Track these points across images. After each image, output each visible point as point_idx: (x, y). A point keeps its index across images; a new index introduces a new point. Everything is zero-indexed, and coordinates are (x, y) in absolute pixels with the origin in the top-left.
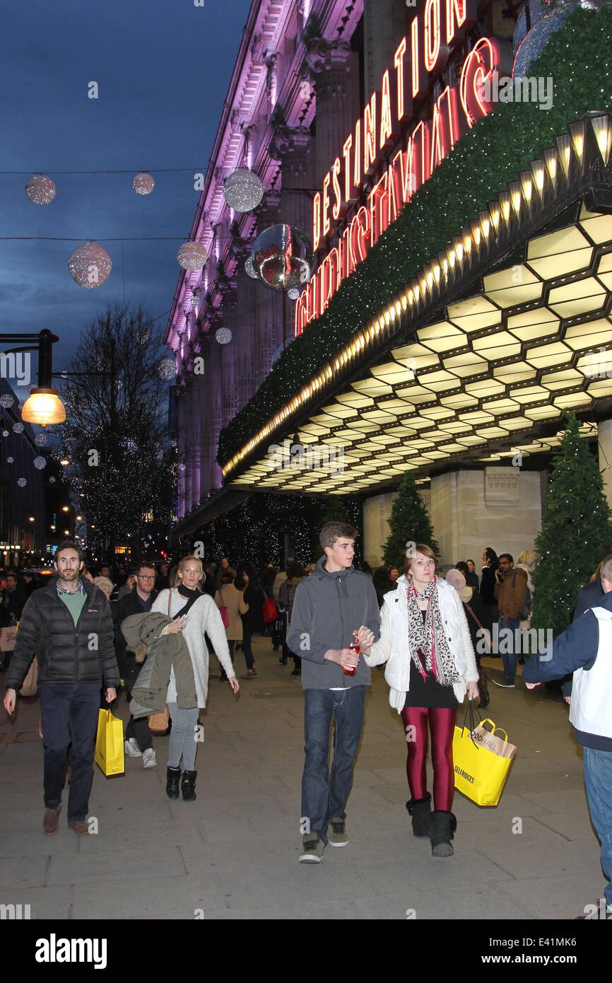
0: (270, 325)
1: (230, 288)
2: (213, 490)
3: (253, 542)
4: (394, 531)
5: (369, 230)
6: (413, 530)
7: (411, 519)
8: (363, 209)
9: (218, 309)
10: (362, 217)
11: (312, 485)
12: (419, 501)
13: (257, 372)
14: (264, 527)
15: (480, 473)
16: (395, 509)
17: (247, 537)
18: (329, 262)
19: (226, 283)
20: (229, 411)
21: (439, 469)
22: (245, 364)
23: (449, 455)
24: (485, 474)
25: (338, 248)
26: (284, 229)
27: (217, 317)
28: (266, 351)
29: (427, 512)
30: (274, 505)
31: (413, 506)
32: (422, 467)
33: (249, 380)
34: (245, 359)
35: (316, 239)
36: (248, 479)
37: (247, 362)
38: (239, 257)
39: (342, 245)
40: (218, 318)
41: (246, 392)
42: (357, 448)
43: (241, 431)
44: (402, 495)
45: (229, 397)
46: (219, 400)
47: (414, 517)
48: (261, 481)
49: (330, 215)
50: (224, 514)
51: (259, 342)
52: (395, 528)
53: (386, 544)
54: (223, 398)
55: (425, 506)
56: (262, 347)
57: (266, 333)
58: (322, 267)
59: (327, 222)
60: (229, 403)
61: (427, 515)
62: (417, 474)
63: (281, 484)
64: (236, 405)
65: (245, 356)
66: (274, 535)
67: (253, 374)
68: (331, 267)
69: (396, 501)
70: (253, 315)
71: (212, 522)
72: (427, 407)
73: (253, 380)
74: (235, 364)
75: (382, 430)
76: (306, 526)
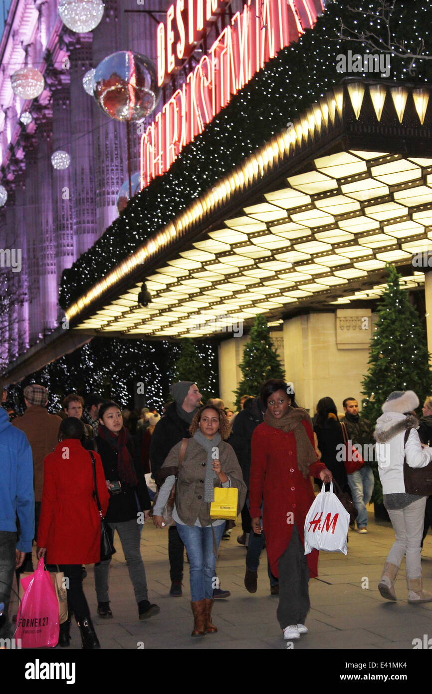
0: (111, 136)
1: (60, 83)
2: (45, 329)
3: (98, 391)
4: (246, 376)
5: (211, 83)
6: (264, 374)
7: (262, 364)
8: (205, 59)
9: (46, 107)
10: (205, 67)
11: (162, 329)
12: (271, 345)
13: (98, 191)
14: (111, 373)
15: (330, 316)
16: (246, 354)
17: (90, 385)
18: (173, 104)
19: (56, 77)
20: (64, 234)
21: (290, 313)
22: (82, 178)
23: (296, 300)
24: (336, 317)
25: (182, 90)
26: (127, 57)
27: (44, 116)
28: (107, 166)
29: (278, 356)
30: (121, 348)
31: (265, 350)
32: (273, 311)
33: (88, 199)
34: (82, 173)
35: (161, 73)
36: (93, 323)
37: (85, 178)
38: (71, 48)
39: (186, 90)
40: (47, 118)
41: (84, 213)
42: (204, 295)
43: (86, 275)
44: (253, 339)
45: (63, 218)
46: (50, 220)
47: (265, 361)
48: (108, 325)
49: (174, 51)
50: (62, 358)
51: (99, 156)
52: (246, 372)
53: (237, 389)
54: (56, 219)
55: (276, 350)
56: (103, 162)
57: (106, 145)
58: (167, 106)
59: (171, 59)
60: (64, 224)
61: (278, 359)
62: (268, 317)
63: (129, 329)
64: (71, 227)
65: (83, 169)
66: (122, 382)
67: (92, 191)
68: (176, 109)
69: (247, 346)
70: (90, 120)
71: (45, 369)
72: (265, 261)
73: (92, 199)
74: (69, 177)
75: (226, 279)
76: (158, 372)
